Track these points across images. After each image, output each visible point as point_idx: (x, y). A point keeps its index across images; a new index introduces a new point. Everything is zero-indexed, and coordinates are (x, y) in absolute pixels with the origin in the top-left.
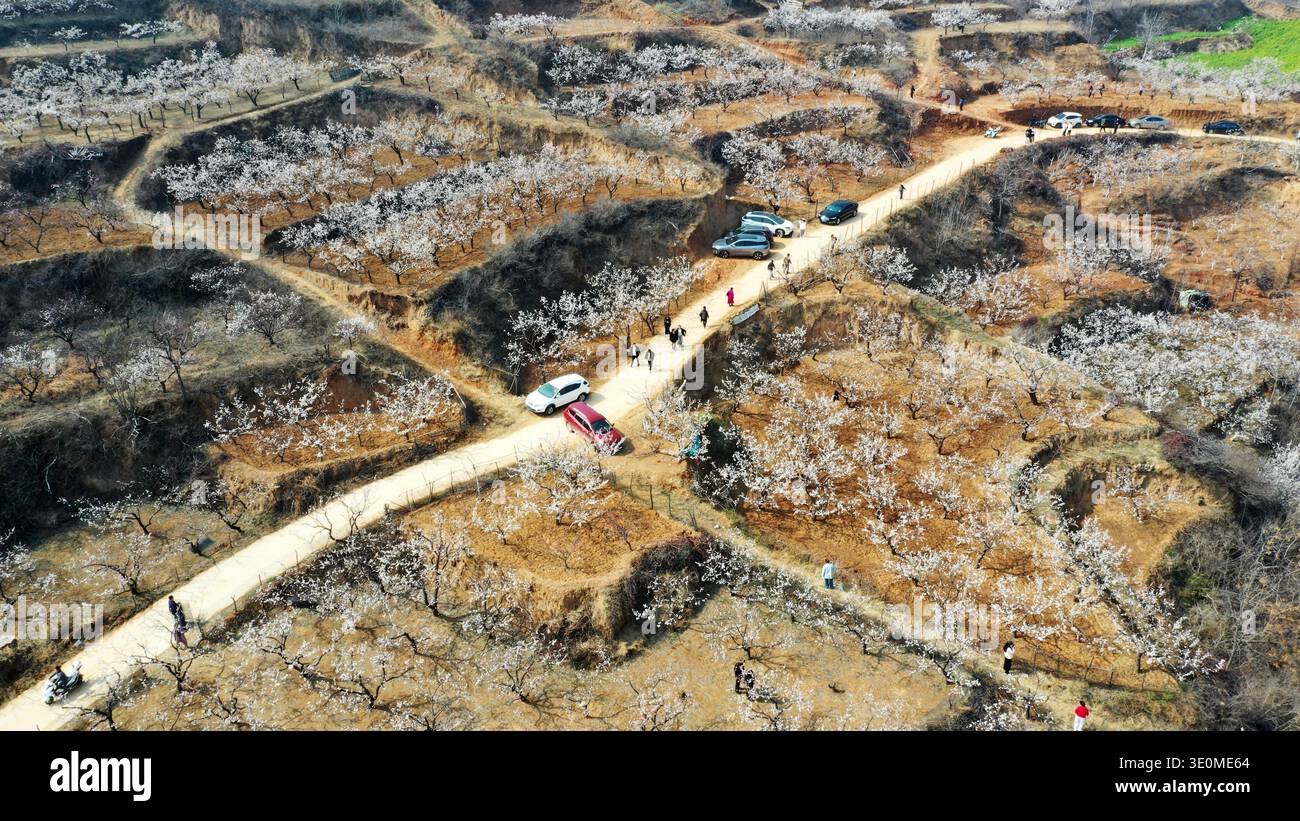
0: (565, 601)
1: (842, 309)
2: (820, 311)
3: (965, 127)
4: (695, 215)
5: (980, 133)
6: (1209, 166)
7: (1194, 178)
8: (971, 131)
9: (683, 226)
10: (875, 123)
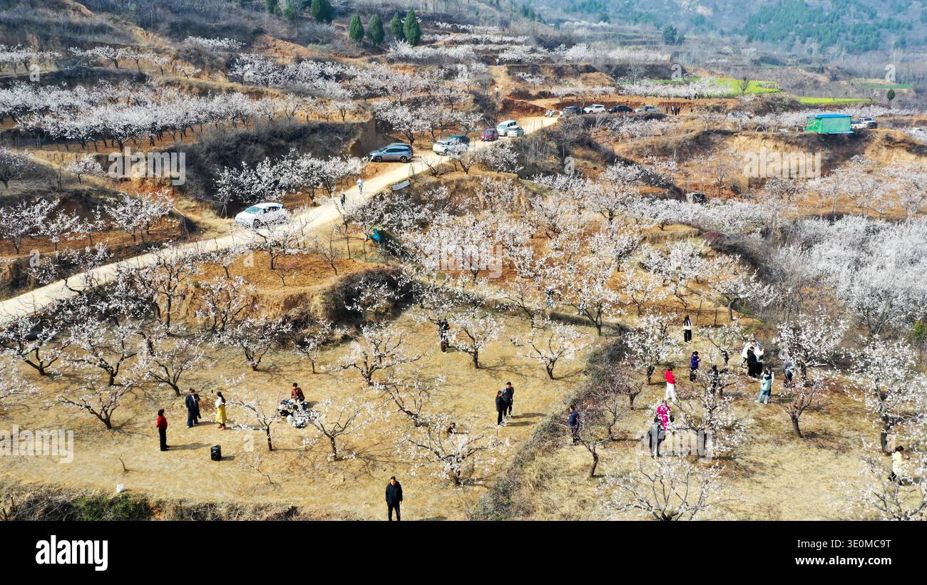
0: (285, 303)
1: (469, 184)
2: (454, 186)
3: (531, 111)
4: (354, 134)
5: (542, 115)
6: (687, 132)
7: (680, 137)
8: (536, 114)
9: (346, 140)
10: (472, 104)
